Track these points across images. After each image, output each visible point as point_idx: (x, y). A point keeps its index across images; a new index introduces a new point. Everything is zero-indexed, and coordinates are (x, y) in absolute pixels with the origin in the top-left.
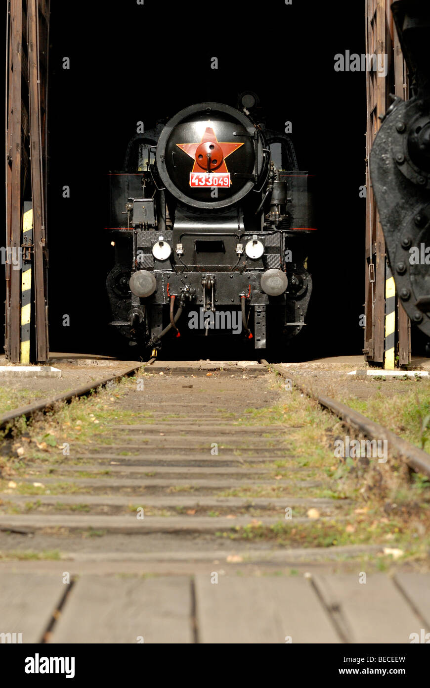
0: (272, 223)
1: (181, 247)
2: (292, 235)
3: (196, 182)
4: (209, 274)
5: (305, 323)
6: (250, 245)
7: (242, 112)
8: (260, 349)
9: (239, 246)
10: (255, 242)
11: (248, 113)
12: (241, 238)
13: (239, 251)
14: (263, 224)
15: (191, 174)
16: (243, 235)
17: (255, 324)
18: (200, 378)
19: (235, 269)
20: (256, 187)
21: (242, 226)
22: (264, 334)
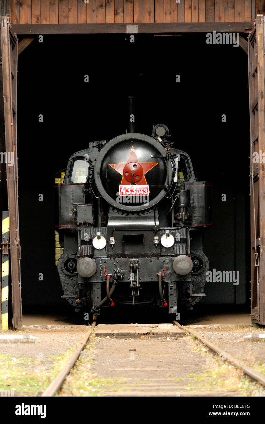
0: (179, 220)
1: (114, 239)
2: (194, 229)
3: (124, 192)
4: (135, 259)
5: (205, 294)
6: (164, 237)
7: (157, 139)
8: (173, 313)
9: (156, 238)
10: (168, 235)
11: (161, 140)
12: (157, 231)
13: (156, 242)
14: (173, 222)
15: (120, 186)
16: (159, 230)
17: (169, 295)
18: (136, 340)
19: (153, 255)
20: (168, 195)
21: (158, 223)
22: (175, 303)
